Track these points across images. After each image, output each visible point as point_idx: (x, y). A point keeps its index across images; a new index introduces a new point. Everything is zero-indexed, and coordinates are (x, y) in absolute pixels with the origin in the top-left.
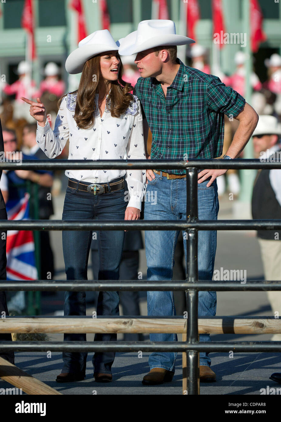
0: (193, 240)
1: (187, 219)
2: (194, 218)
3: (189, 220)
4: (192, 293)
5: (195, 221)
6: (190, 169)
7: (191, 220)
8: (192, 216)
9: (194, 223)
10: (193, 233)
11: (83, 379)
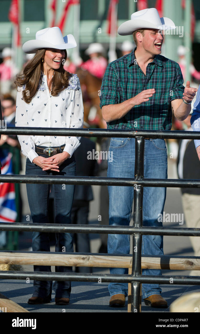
0: (139, 194)
1: (135, 177)
2: (140, 177)
3: (137, 178)
4: (137, 236)
5: (142, 179)
6: (138, 137)
7: (138, 178)
8: (139, 175)
9: (140, 180)
10: (139, 189)
11: (49, 302)
